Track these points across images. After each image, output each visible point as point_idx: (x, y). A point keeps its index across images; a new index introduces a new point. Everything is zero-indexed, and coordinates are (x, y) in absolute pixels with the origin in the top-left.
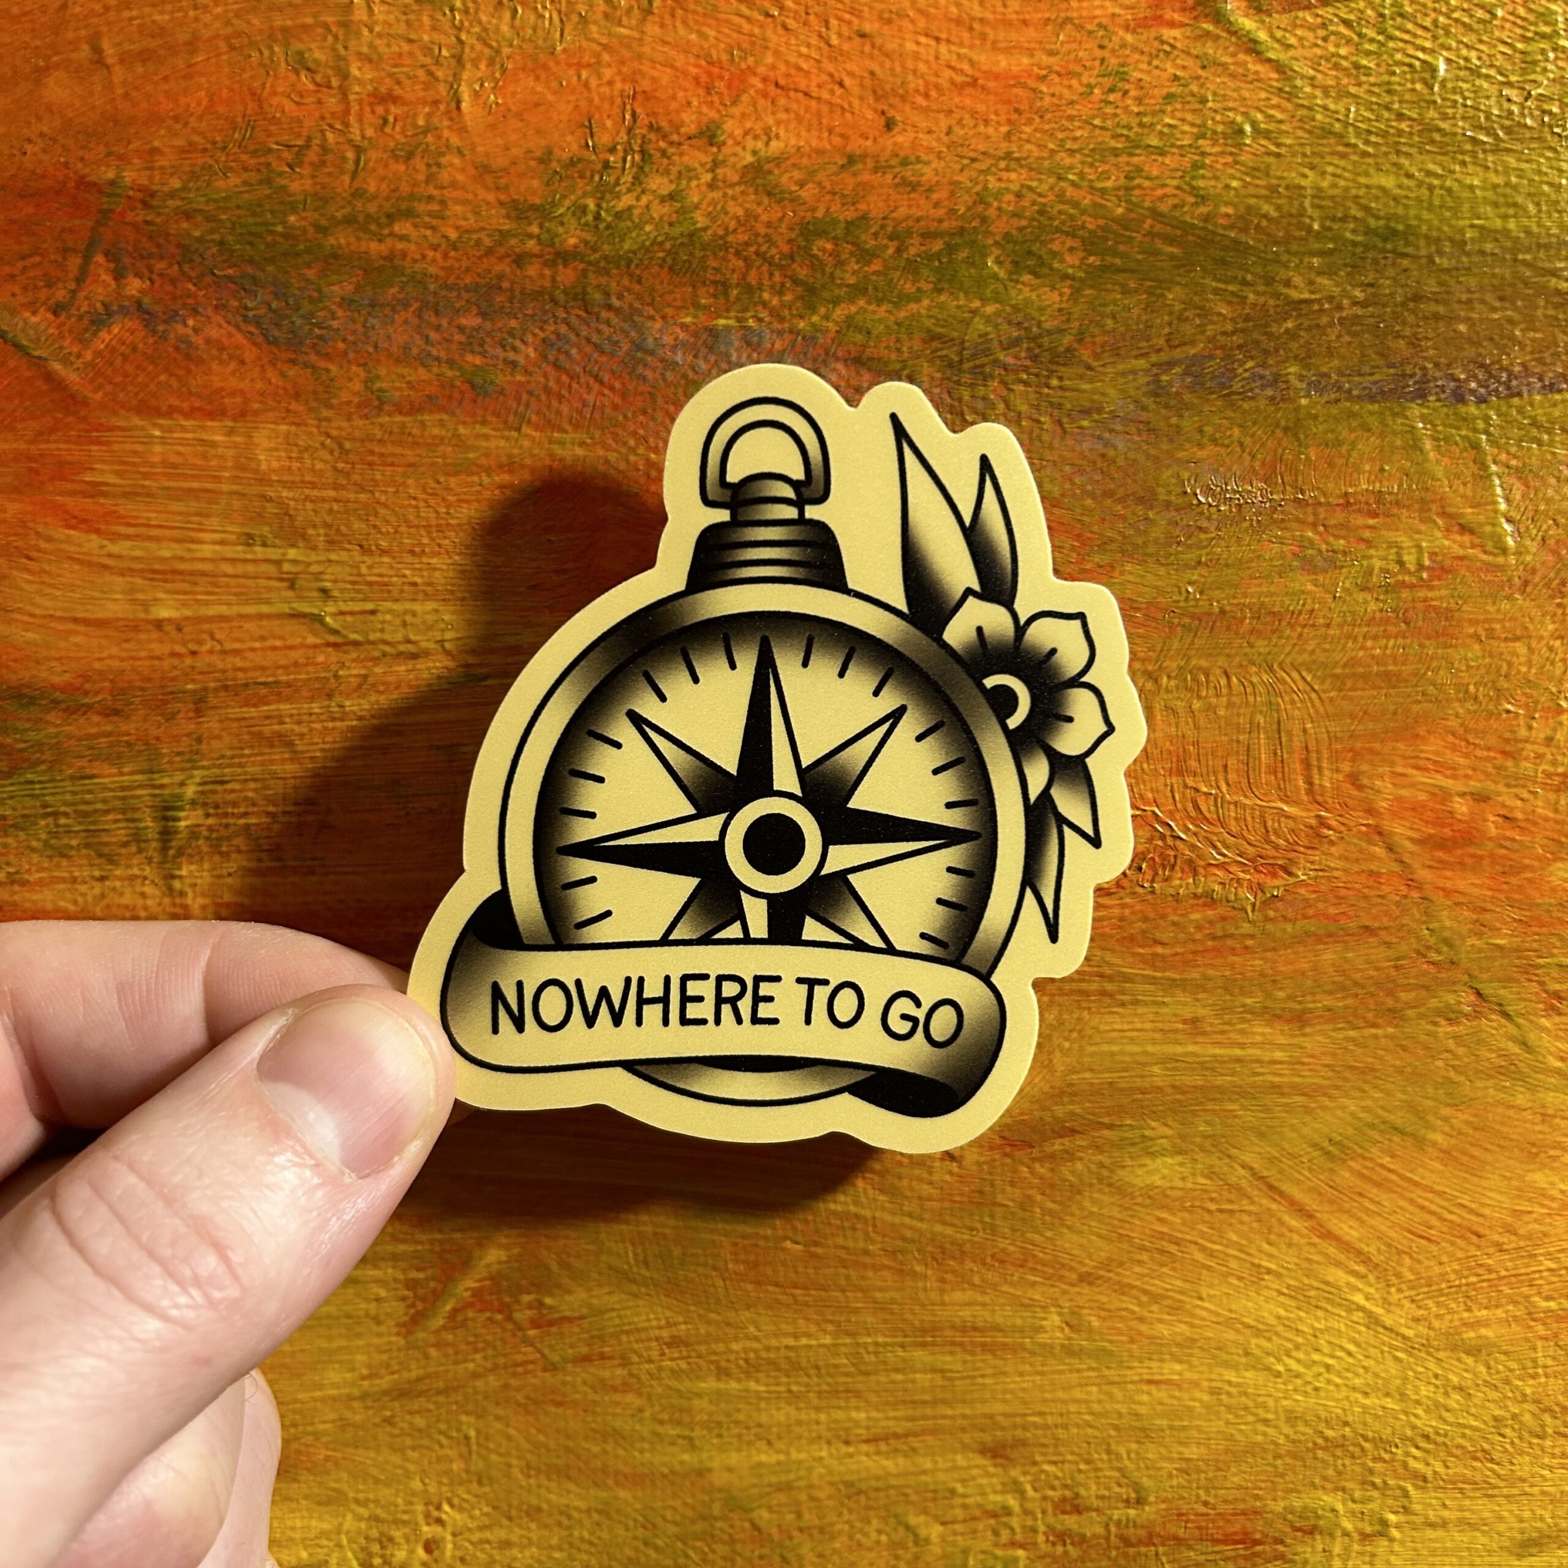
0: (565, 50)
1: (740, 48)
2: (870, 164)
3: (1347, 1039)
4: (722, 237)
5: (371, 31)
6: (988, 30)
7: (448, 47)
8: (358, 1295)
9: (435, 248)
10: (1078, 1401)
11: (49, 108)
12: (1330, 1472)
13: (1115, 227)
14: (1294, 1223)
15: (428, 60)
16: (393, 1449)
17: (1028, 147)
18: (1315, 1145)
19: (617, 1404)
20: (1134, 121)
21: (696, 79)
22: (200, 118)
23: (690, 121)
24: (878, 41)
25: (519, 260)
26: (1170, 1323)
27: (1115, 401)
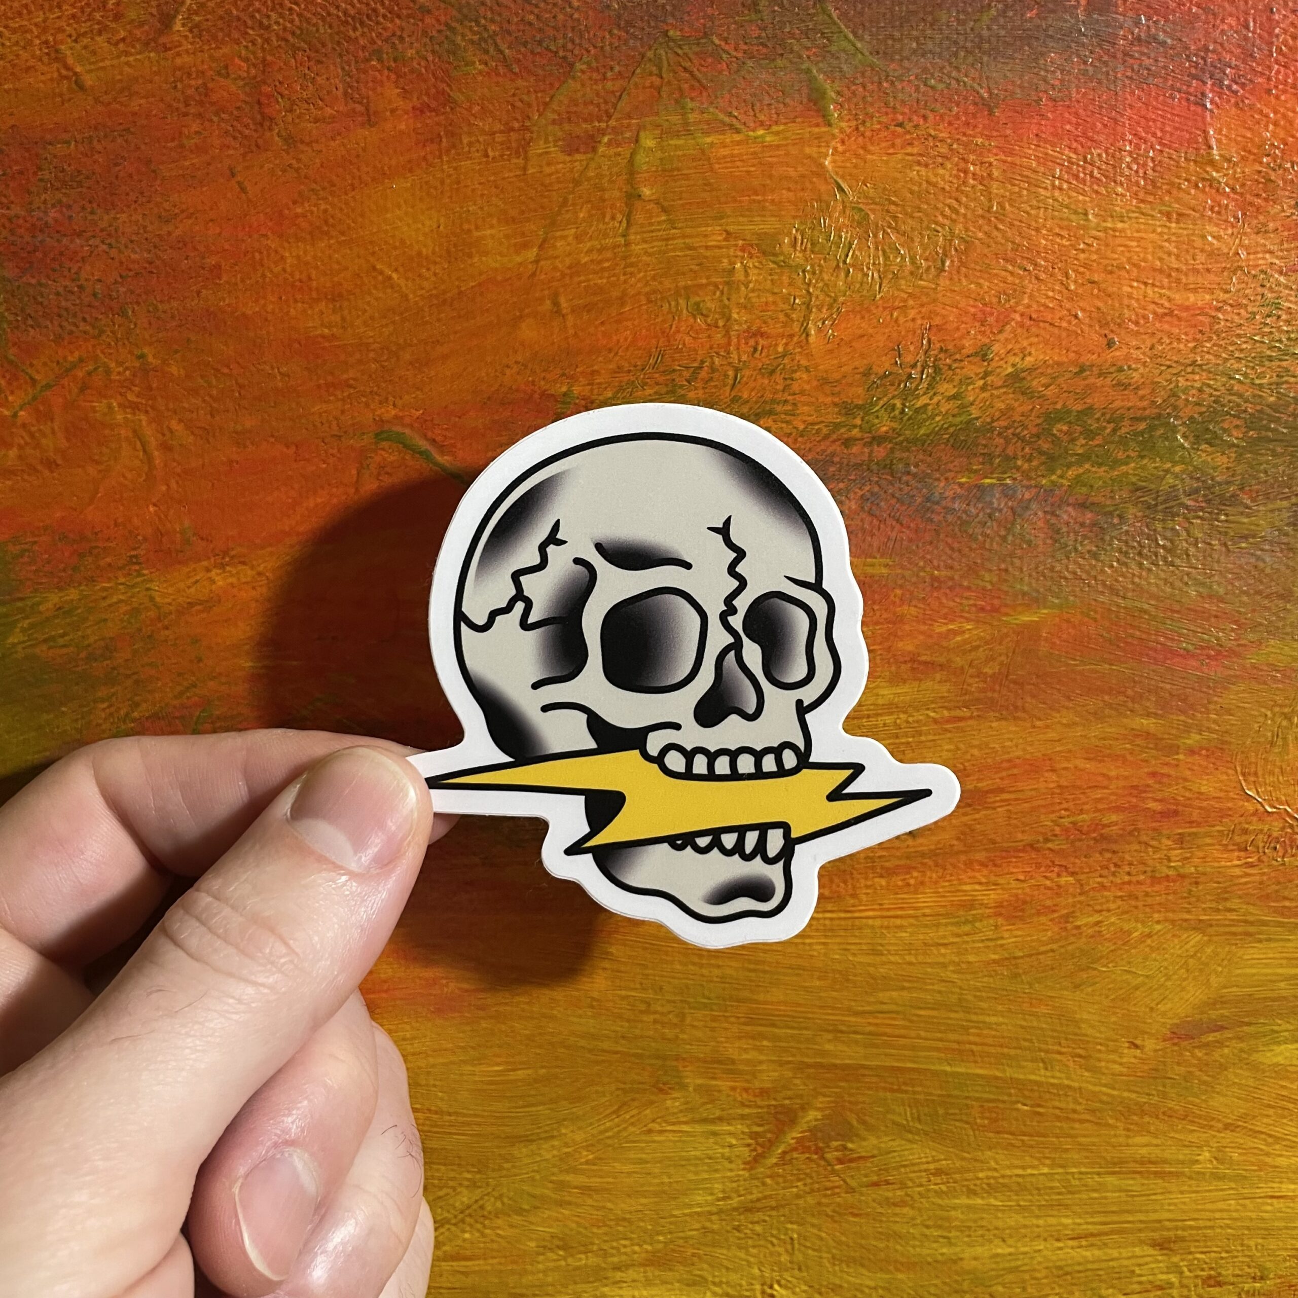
0: (882, 298)
1: (1005, 294)
2: (1096, 370)
4: (989, 424)
5: (747, 287)
6: (1182, 276)
7: (800, 296)
8: (716, 1143)
10: (1221, 1211)
11: (522, 344)
13: (1268, 411)
15: (786, 307)
16: (740, 1248)
17: (1207, 356)
19: (896, 1215)
20: (1284, 337)
21: (974, 315)
22: (627, 349)
23: (969, 346)
24: (1103, 286)
25: (847, 443)
27: (1266, 531)
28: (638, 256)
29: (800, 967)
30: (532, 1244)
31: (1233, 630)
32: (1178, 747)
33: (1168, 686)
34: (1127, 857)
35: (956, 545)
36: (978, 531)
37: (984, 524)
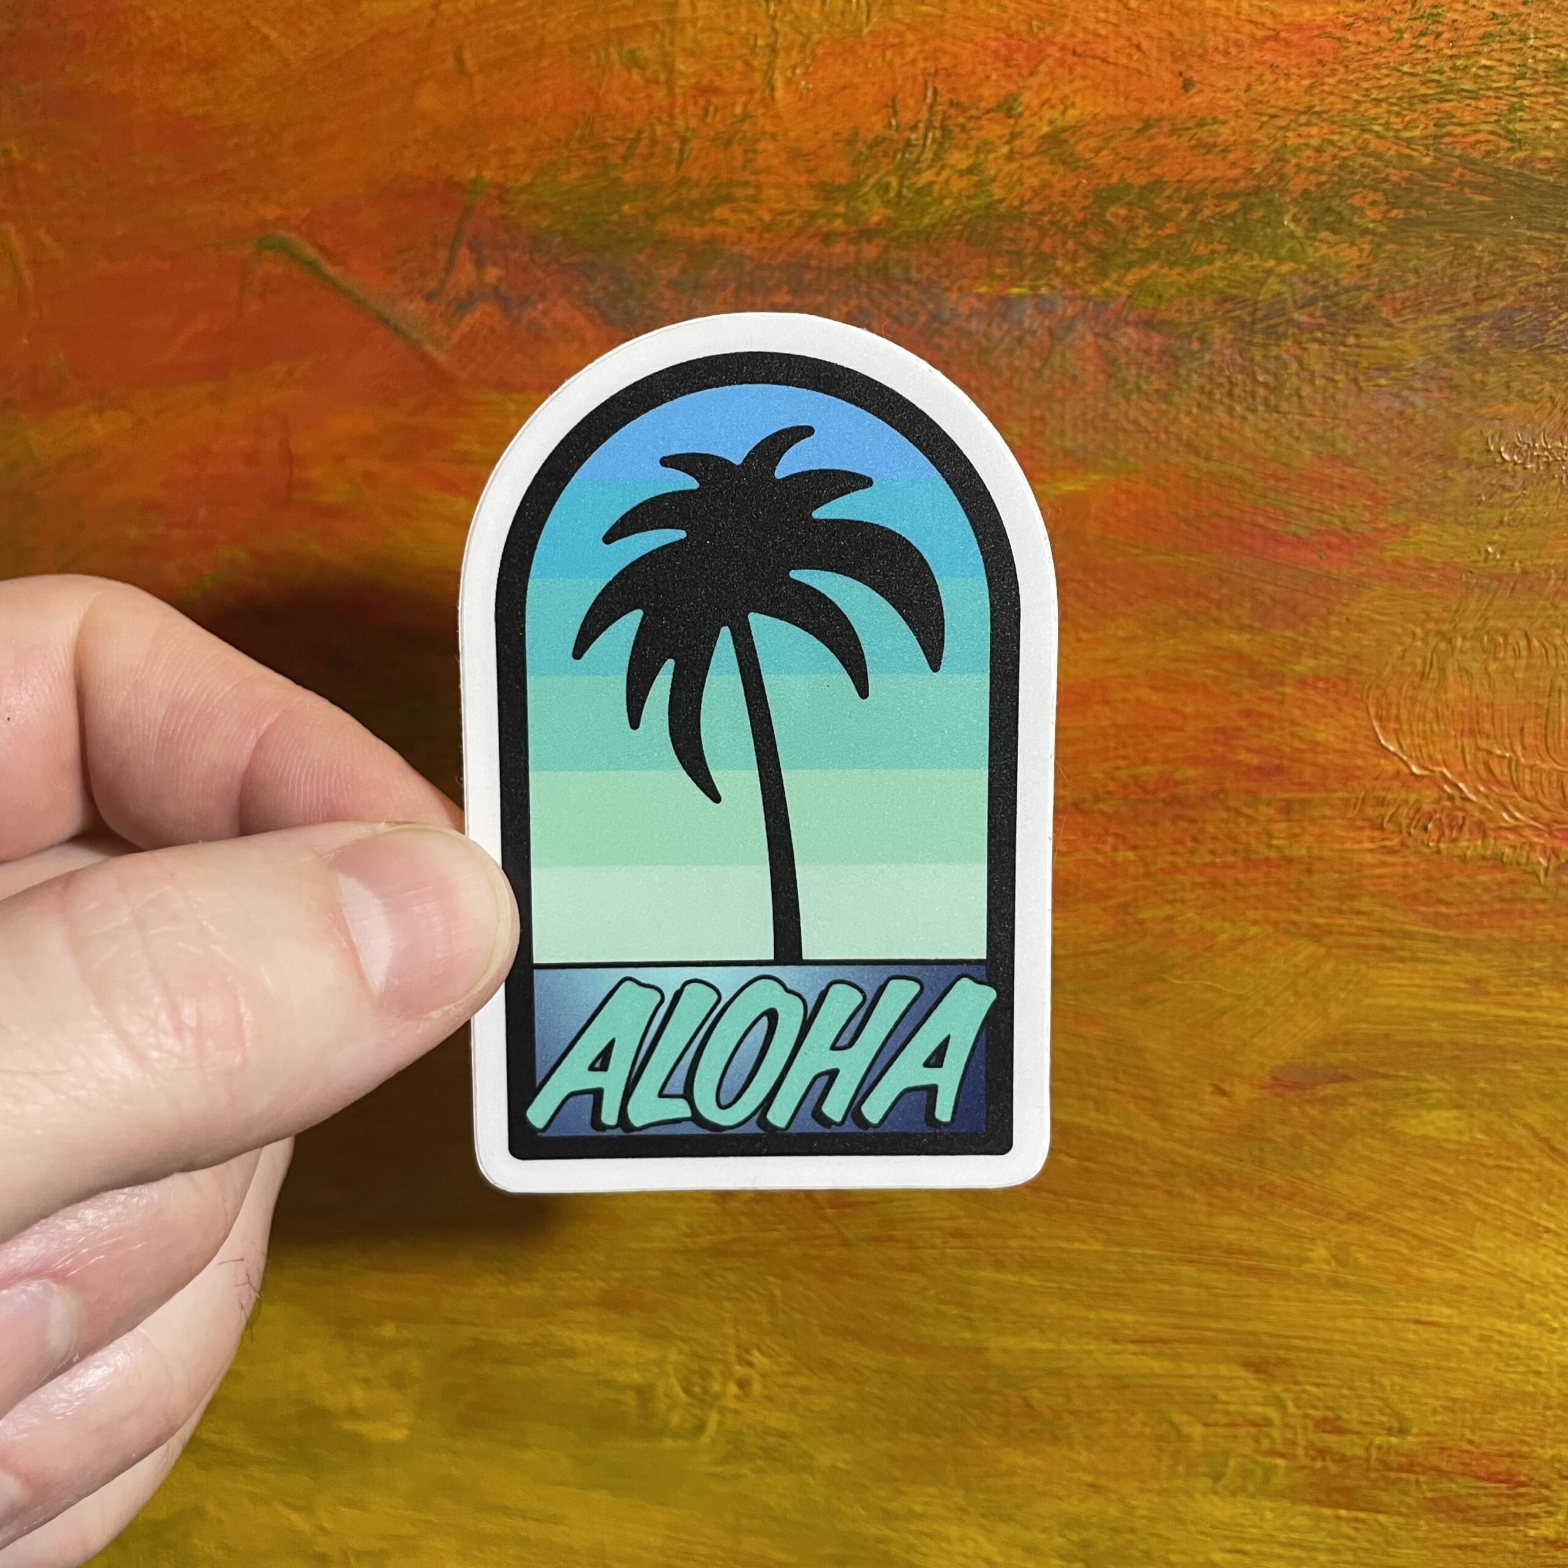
0: (871, 33)
1: (1039, 18)
2: (1166, 126)
4: (1016, 208)
5: (694, 26)
7: (763, 37)
9: (751, 230)
10: (1342, 1331)
11: (422, 116)
13: (1421, 177)
15: (745, 51)
16: (711, 1298)
17: (1332, 99)
19: (904, 1281)
20: (1447, 66)
21: (996, 52)
22: (547, 118)
23: (989, 94)
25: (827, 239)
26: (1440, 1269)
27: (1415, 358)
31: (1366, 507)
32: (1284, 676)
33: (1269, 588)
34: (1210, 829)
36: (1004, 361)
37: (1010, 352)
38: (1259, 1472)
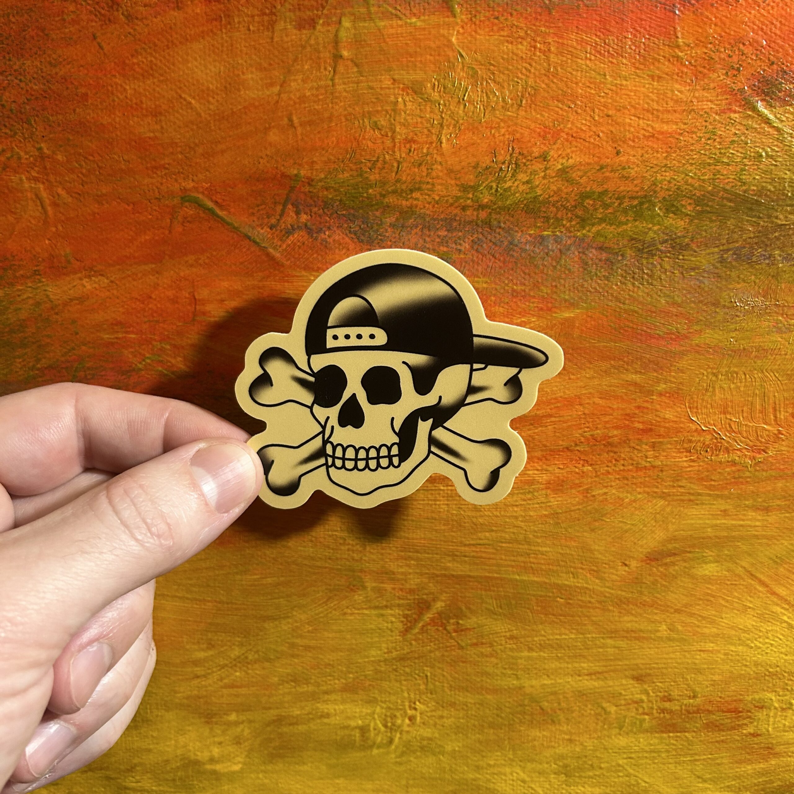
0: (485, 121)
1: (557, 121)
2: (610, 169)
3: (785, 517)
4: (547, 199)
5: (405, 113)
6: (660, 114)
7: (437, 120)
8: (383, 621)
9: (429, 203)
10: (671, 658)
11: (270, 144)
12: (770, 685)
13: (708, 195)
14: (761, 589)
15: (428, 125)
16: (396, 681)
17: (674, 162)
18: (771, 559)
19: (487, 662)
20: (717, 152)
21: (539, 133)
22: (333, 149)
23: (536, 152)
24: (614, 118)
25: (464, 208)
26: (710, 628)
27: (705, 265)
28: (340, 93)
29: (433, 518)
30: (276, 679)
31: (685, 323)
32: (653, 392)
33: (648, 356)
34: (623, 455)
35: (527, 271)
36: (540, 263)
37: (543, 259)
38: (638, 722)
